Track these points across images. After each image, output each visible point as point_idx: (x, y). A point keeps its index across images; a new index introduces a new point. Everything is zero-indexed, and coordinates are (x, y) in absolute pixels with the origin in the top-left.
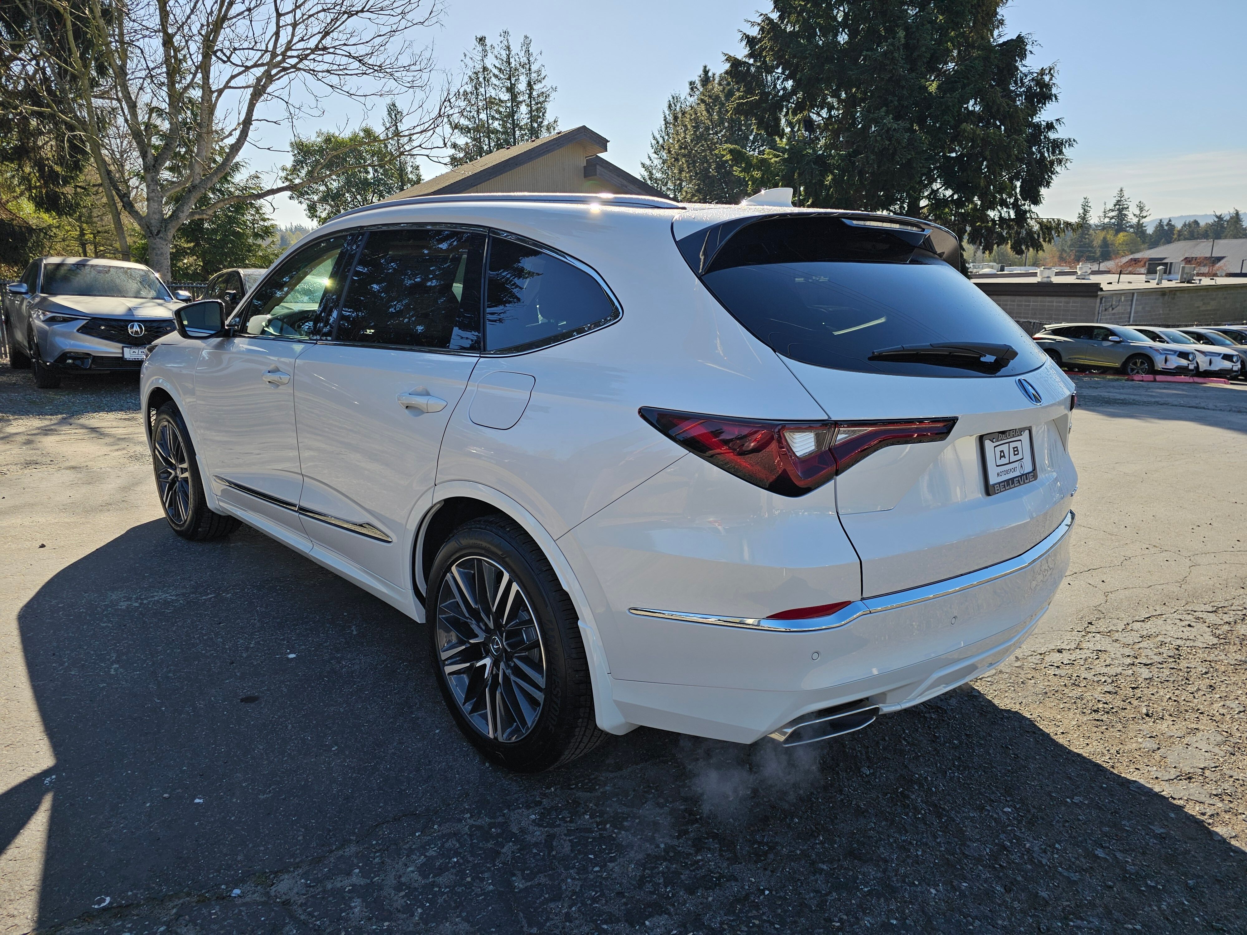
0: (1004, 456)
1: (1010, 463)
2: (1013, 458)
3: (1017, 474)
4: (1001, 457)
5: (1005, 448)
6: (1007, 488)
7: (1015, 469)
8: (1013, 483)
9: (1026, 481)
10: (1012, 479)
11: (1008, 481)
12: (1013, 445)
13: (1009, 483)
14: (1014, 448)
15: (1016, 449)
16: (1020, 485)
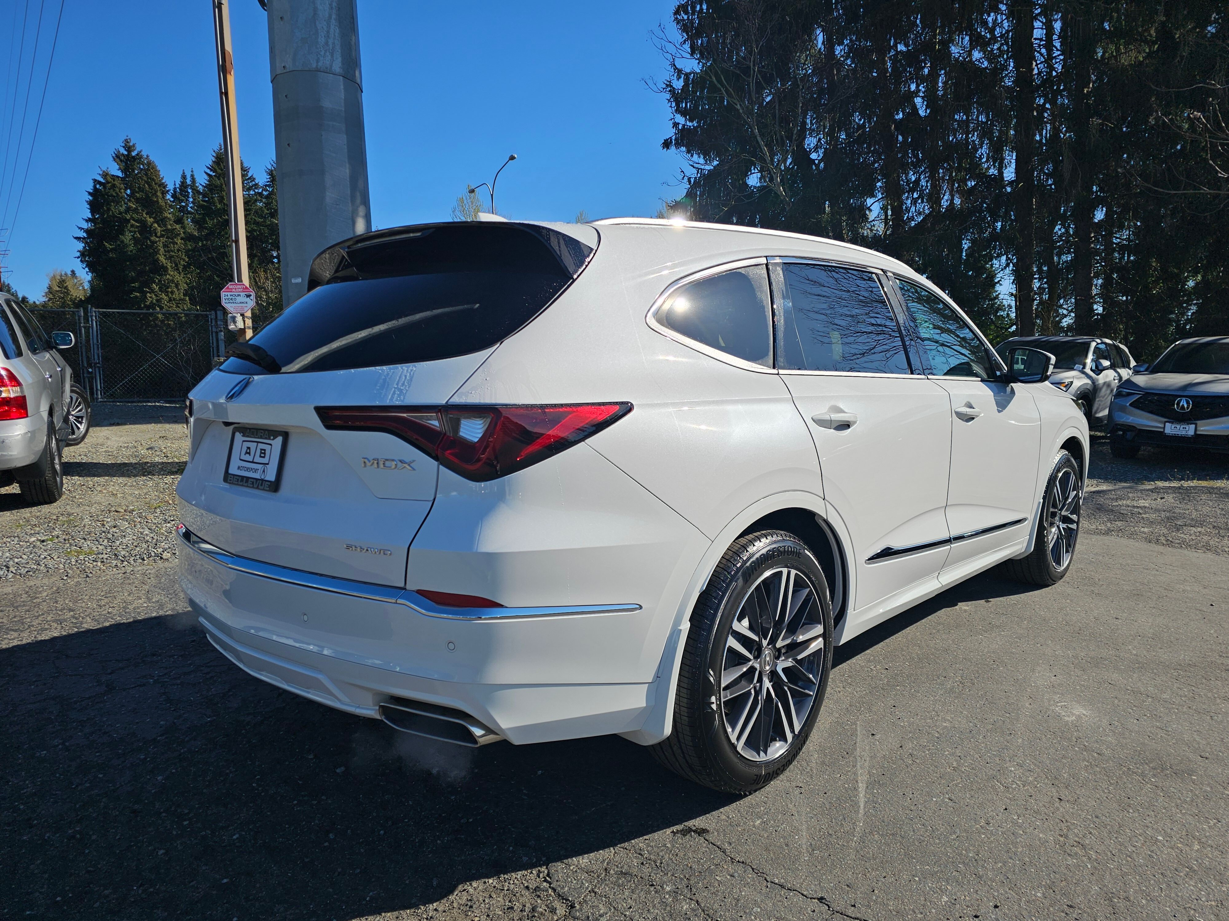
0: (249, 453)
1: (253, 462)
2: (258, 459)
3: (257, 476)
4: (246, 453)
5: (253, 446)
6: (240, 483)
7: (256, 470)
8: (247, 482)
9: (260, 487)
10: (248, 478)
11: (243, 477)
12: (261, 446)
13: (243, 481)
14: (261, 450)
15: (263, 453)
16: (253, 487)
